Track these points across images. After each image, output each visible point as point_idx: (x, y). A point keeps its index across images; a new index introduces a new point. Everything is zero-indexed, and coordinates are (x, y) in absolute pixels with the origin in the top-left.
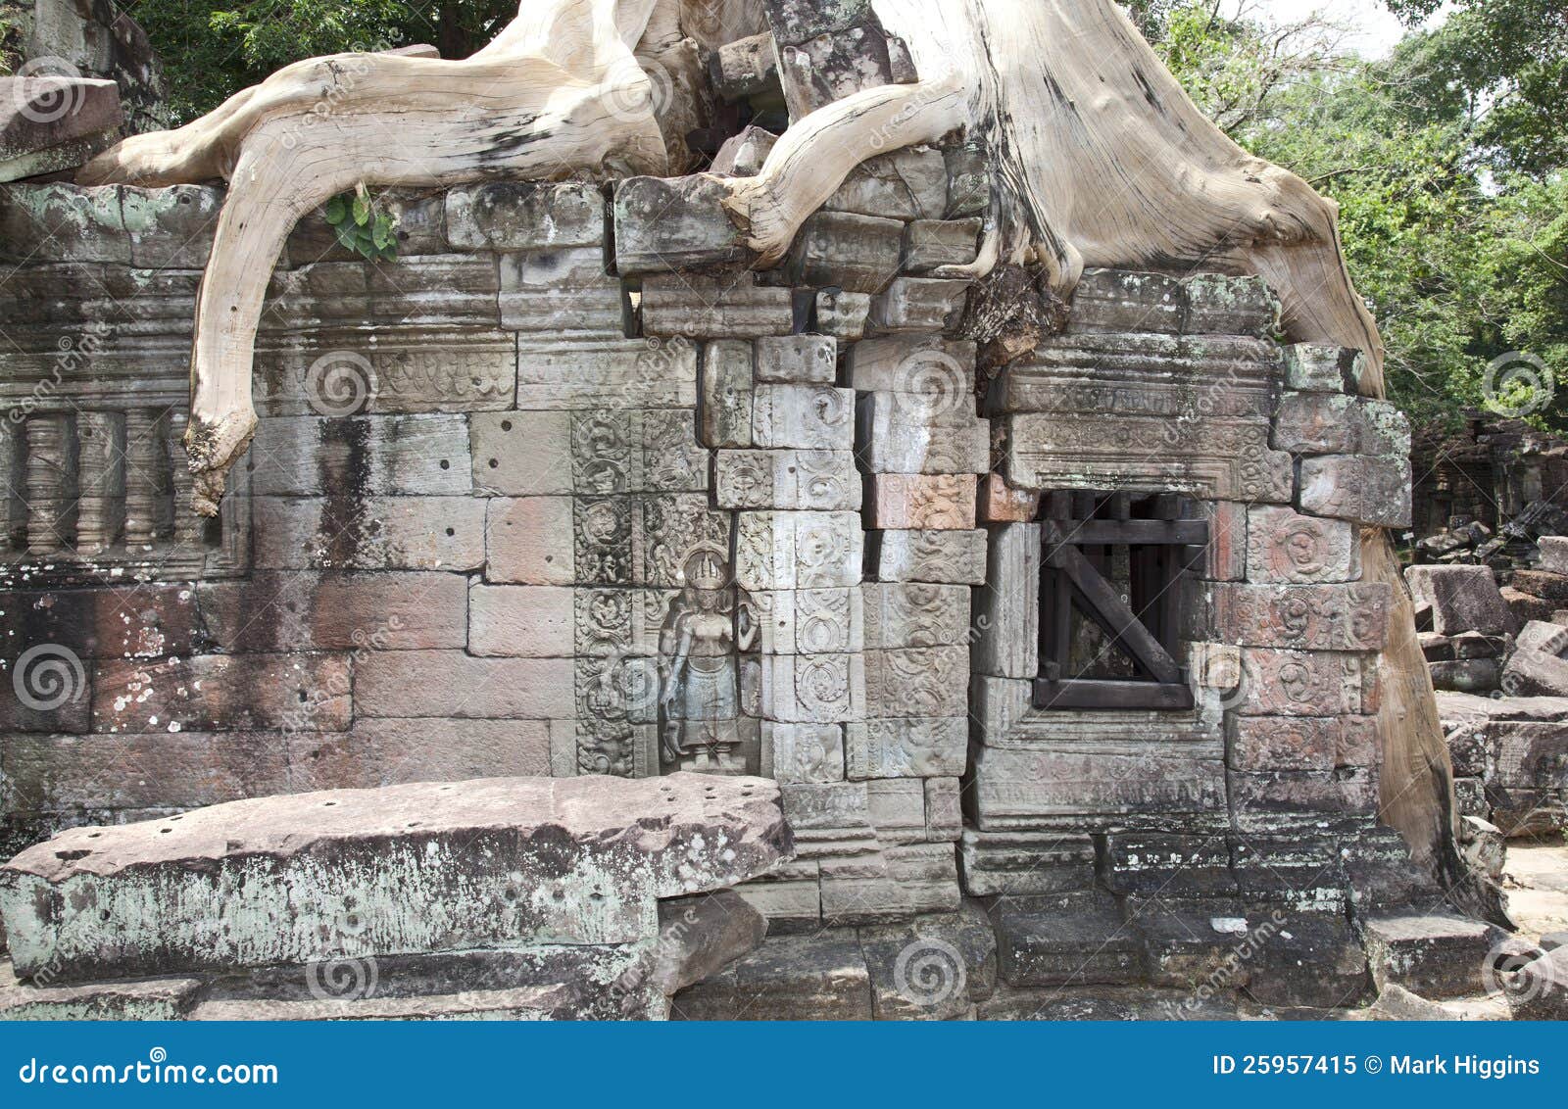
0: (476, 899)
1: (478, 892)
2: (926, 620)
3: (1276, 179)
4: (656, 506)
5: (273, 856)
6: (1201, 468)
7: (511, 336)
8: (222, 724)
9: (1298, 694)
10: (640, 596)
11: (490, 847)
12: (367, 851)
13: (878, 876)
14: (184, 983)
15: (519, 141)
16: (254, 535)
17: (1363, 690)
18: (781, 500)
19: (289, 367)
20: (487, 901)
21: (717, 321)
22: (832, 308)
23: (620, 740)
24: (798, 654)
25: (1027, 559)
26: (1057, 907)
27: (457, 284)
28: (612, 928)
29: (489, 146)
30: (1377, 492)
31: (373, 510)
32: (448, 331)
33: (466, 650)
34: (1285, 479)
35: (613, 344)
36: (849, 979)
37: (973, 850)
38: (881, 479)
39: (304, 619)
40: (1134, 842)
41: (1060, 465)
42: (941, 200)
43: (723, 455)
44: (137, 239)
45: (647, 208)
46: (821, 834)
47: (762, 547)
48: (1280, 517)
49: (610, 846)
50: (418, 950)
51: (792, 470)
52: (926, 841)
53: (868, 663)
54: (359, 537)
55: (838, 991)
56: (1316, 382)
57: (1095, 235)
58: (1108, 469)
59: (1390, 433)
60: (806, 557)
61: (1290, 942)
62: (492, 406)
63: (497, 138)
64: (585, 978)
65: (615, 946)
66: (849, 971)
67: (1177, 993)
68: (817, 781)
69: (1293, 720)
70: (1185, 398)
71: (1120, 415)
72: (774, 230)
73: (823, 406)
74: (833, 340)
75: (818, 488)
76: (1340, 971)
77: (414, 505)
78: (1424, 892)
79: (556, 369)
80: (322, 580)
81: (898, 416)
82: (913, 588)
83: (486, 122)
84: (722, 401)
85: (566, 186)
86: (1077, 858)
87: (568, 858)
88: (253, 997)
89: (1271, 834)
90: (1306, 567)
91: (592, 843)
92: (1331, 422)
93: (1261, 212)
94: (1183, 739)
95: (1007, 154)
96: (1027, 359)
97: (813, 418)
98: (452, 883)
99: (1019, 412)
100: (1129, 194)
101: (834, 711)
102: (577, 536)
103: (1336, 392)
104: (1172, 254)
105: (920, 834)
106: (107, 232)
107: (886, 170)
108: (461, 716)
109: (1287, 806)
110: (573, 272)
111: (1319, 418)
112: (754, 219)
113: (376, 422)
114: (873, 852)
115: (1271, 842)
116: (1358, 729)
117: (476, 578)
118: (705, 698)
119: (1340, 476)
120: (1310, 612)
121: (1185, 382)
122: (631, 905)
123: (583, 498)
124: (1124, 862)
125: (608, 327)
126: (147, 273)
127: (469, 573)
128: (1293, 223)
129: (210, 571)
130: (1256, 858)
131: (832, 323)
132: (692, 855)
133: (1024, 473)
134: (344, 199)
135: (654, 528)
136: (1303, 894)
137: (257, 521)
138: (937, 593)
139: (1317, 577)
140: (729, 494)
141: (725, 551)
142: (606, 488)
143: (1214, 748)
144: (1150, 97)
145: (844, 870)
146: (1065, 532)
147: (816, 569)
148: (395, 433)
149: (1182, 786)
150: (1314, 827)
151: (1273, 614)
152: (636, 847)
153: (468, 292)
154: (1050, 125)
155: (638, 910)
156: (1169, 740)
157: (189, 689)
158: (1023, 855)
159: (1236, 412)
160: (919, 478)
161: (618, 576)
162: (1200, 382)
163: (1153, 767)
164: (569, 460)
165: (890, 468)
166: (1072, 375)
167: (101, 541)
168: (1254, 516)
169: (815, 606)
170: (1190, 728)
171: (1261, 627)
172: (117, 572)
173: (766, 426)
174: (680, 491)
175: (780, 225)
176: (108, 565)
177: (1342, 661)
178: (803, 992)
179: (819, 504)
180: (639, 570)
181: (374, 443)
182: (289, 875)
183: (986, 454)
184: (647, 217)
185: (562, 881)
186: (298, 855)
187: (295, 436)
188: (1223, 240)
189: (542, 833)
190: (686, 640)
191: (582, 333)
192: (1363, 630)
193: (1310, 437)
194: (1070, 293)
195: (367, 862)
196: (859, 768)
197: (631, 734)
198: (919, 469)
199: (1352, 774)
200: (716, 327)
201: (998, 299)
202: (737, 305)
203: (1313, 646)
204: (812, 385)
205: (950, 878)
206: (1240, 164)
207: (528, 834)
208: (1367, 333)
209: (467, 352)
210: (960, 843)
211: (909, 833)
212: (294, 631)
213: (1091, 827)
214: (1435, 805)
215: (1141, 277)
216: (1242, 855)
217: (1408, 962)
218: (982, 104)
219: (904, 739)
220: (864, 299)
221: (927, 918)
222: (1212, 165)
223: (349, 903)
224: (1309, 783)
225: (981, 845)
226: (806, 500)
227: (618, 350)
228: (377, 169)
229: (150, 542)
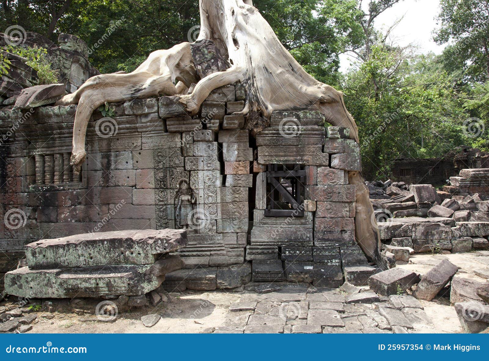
0: (115, 254)
1: (115, 252)
2: (237, 196)
3: (325, 87)
4: (172, 171)
5: (75, 244)
6: (305, 158)
7: (140, 133)
8: (83, 220)
9: (331, 212)
10: (169, 191)
11: (117, 243)
12: (93, 243)
13: (223, 255)
14: (58, 270)
15: (139, 90)
16: (88, 179)
17: (349, 211)
18: (200, 168)
19: (95, 142)
20: (117, 254)
21: (183, 128)
22: (210, 123)
23: (166, 224)
24: (204, 204)
25: (263, 181)
26: (267, 263)
27: (128, 122)
28: (143, 261)
29: (133, 92)
30: (350, 162)
31: (112, 173)
32: (127, 133)
33: (132, 204)
34: (326, 160)
35: (162, 134)
36: (211, 277)
37: (248, 250)
38: (226, 163)
39: (99, 197)
40: (288, 248)
41: (270, 158)
42: (234, 97)
43: (186, 158)
44: (63, 117)
45: (165, 103)
46: (211, 245)
47: (196, 179)
48: (325, 169)
49: (141, 242)
50: (104, 265)
51: (202, 161)
52: (237, 248)
53: (222, 206)
54: (109, 179)
55: (208, 280)
56: (332, 136)
57: (277, 103)
58: (282, 159)
59: (353, 148)
60: (206, 181)
61: (323, 272)
62: (137, 149)
63: (135, 90)
64: (137, 271)
65: (144, 265)
66: (211, 276)
67: (293, 283)
68: (210, 233)
69: (329, 219)
70: (300, 141)
71: (284, 146)
72: (193, 106)
73: (209, 146)
74: (210, 131)
75: (209, 165)
76: (335, 279)
77: (121, 172)
78: (362, 261)
79: (150, 140)
80: (102, 189)
81: (229, 148)
82: (234, 188)
83: (133, 87)
84: (186, 146)
85: (149, 100)
86: (273, 252)
87: (133, 245)
88: (71, 274)
89: (324, 247)
90: (332, 181)
91: (137, 242)
92: (337, 145)
93: (320, 95)
94: (302, 224)
95: (253, 85)
96: (260, 133)
97: (207, 149)
98: (110, 250)
99: (259, 146)
100: (286, 93)
101: (213, 217)
102: (155, 178)
103: (338, 138)
104: (298, 106)
105: (236, 246)
106: (57, 115)
107: (220, 91)
108: (131, 218)
109: (328, 240)
110: (152, 118)
111: (334, 145)
112: (188, 104)
113: (113, 154)
114: (223, 250)
115: (323, 249)
116: (348, 221)
117: (134, 188)
118: (185, 214)
119: (340, 159)
120: (333, 192)
121: (300, 137)
122: (146, 256)
123: (156, 169)
124: (285, 253)
125: (160, 130)
126: (66, 124)
127: (133, 186)
128: (329, 98)
129: (80, 187)
130: (318, 252)
131: (210, 127)
132: (158, 245)
133: (261, 160)
134: (103, 105)
135: (172, 175)
136: (329, 261)
137: (89, 176)
138: (240, 189)
139: (335, 184)
140: (188, 167)
141: (188, 180)
142: (161, 166)
143: (310, 226)
144: (293, 70)
145: (216, 254)
146: (271, 174)
147: (209, 184)
148: (117, 156)
149: (302, 234)
150: (335, 245)
151: (324, 193)
152: (147, 243)
153: (130, 124)
154: (265, 78)
155: (148, 257)
156: (298, 224)
157: (76, 213)
158: (259, 251)
159: (313, 144)
160: (235, 162)
161: (164, 186)
162: (304, 137)
163: (294, 230)
164: (153, 161)
165: (227, 160)
166: (271, 136)
167: (59, 181)
168: (319, 169)
169: (209, 193)
170: (304, 221)
171: (321, 196)
172: (62, 188)
173: (196, 151)
174: (177, 167)
175: (195, 105)
176: (60, 186)
177: (343, 205)
178: (200, 280)
179: (209, 169)
180: (169, 185)
181: (112, 158)
182: (78, 248)
183: (252, 156)
184: (165, 105)
185: (132, 250)
186: (79, 244)
187: (96, 157)
188: (311, 103)
189: (127, 240)
190: (180, 201)
191: (155, 132)
192: (348, 196)
193: (332, 149)
194: (269, 117)
195: (93, 245)
196: (220, 230)
197: (168, 223)
198: (235, 160)
199: (346, 232)
200: (183, 129)
201: (251, 119)
202: (188, 124)
203: (334, 201)
204: (207, 141)
205: (242, 256)
206: (316, 84)
207: (124, 240)
208: (352, 124)
209: (131, 137)
210: (245, 249)
211: (233, 246)
212: (96, 200)
213: (278, 245)
214: (375, 241)
215: (287, 112)
216: (315, 252)
217: (352, 277)
218: (248, 74)
219: (232, 224)
220: (218, 121)
221: (235, 265)
222: (309, 85)
223: (90, 254)
224: (334, 234)
225: (250, 249)
226: (206, 168)
227: (163, 135)
228: (109, 99)
229: (69, 182)
